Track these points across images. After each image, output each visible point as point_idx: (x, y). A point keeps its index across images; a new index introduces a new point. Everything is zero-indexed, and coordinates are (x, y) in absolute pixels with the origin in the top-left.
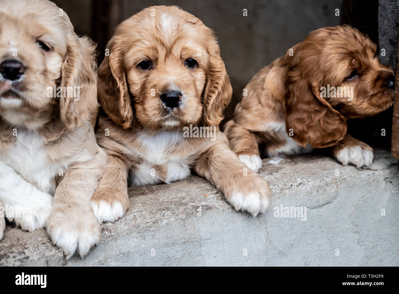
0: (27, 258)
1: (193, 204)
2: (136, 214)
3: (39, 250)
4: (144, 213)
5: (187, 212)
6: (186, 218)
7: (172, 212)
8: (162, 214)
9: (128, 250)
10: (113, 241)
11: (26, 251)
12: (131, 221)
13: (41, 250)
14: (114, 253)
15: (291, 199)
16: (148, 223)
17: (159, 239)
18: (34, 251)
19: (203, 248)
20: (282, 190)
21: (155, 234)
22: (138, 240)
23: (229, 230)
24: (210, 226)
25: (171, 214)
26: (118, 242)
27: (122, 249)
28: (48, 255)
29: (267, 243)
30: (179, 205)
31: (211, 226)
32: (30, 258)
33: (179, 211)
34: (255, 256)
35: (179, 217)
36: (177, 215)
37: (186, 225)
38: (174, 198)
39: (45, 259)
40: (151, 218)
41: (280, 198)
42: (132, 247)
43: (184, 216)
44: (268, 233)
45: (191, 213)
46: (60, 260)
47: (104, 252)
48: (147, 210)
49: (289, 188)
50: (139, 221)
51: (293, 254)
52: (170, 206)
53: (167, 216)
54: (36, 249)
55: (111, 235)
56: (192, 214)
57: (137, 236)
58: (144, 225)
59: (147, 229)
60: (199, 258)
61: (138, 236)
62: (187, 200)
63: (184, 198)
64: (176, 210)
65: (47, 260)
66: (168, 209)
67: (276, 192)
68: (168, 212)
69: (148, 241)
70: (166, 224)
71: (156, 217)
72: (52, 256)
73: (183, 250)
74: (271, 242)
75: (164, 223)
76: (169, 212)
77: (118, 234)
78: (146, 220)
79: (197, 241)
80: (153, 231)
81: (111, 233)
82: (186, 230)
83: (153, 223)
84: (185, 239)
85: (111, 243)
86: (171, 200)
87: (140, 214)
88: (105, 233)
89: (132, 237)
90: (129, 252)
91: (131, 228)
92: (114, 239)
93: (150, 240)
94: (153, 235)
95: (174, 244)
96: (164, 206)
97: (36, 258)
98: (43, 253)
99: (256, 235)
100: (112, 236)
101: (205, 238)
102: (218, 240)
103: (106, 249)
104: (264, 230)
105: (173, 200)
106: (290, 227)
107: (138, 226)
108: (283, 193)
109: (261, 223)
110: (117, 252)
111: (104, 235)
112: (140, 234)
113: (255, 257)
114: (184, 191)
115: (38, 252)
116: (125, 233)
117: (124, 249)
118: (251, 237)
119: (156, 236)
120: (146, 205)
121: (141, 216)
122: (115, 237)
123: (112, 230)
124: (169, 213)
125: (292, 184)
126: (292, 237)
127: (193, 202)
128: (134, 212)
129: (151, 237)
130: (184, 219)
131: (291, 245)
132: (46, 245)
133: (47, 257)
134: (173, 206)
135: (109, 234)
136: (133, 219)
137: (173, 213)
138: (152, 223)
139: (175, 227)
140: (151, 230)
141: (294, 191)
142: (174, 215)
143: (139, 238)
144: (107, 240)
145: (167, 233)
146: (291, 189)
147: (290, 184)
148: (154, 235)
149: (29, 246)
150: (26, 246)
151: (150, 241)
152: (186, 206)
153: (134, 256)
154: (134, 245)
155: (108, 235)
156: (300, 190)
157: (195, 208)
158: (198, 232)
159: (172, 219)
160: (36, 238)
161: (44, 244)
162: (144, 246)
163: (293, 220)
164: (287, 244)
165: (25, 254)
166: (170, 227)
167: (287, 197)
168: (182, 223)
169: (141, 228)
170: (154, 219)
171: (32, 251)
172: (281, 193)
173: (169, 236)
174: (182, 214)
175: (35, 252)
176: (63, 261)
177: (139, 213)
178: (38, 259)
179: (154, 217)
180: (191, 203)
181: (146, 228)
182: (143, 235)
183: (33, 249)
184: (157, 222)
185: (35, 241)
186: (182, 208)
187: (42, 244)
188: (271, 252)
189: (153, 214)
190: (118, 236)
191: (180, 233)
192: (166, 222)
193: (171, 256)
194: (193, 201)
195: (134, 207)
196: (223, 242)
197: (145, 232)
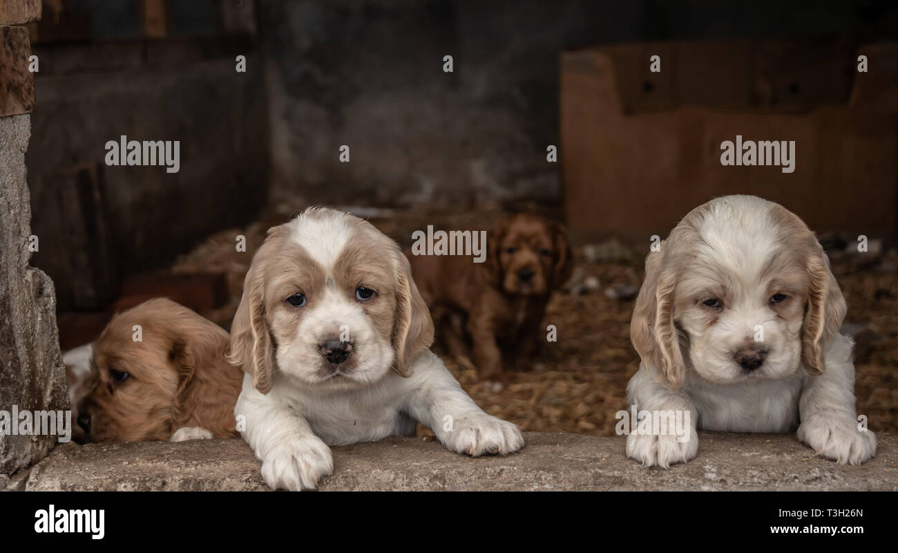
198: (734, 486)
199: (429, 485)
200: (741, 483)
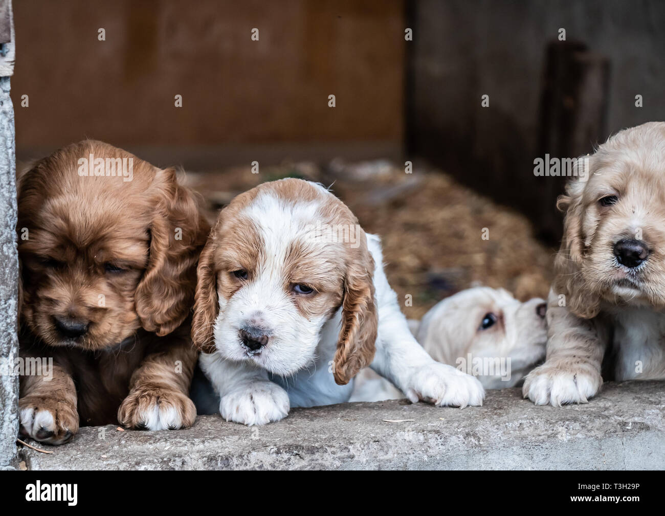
0: (352, 457)
1: (620, 418)
2: (523, 422)
3: (369, 449)
4: (536, 421)
5: (606, 428)
6: (603, 437)
7: (582, 424)
8: (565, 426)
10: (482, 454)
11: (350, 447)
12: (515, 430)
13: (372, 450)
16: (540, 435)
17: (557, 463)
18: (362, 449)
21: (550, 455)
22: (521, 459)
25: (580, 428)
26: (490, 457)
28: (381, 458)
30: (594, 417)
31: (645, 457)
32: (356, 458)
33: (594, 425)
35: (593, 433)
36: (589, 431)
37: (603, 448)
38: (591, 407)
39: (378, 463)
40: (546, 430)
43: (600, 435)
45: (612, 430)
48: (542, 418)
50: (527, 431)
52: (580, 417)
53: (573, 429)
54: (366, 448)
55: (480, 444)
56: (615, 432)
57: (519, 452)
58: (533, 438)
59: (538, 444)
61: (521, 452)
62: (611, 412)
63: (606, 409)
64: (588, 422)
65: (379, 465)
66: (575, 420)
68: (575, 424)
70: (569, 441)
71: (555, 429)
72: (387, 460)
75: (565, 439)
76: (578, 424)
77: (490, 445)
78: (538, 432)
80: (547, 449)
81: (479, 441)
82: (601, 456)
83: (549, 437)
85: (477, 457)
86: (585, 409)
87: (530, 423)
88: (470, 439)
89: (512, 453)
91: (511, 439)
92: (483, 450)
94: (547, 454)
96: (571, 416)
97: (364, 460)
98: (374, 455)
100: (480, 446)
105: (588, 409)
107: (523, 438)
111: (468, 443)
112: (524, 450)
114: (611, 400)
115: (368, 451)
116: (501, 445)
119: (551, 458)
120: (542, 411)
121: (531, 426)
122: (485, 449)
123: (482, 438)
124: (577, 426)
127: (620, 416)
128: (521, 419)
129: (543, 457)
130: (599, 438)
132: (379, 443)
133: (379, 461)
134: (585, 417)
135: (477, 443)
136: (517, 428)
137: (582, 427)
138: (546, 436)
139: (584, 448)
140: (544, 446)
142: (585, 430)
143: (523, 456)
144: (471, 451)
145: (570, 456)
148: (548, 456)
149: (356, 441)
150: (352, 441)
151: (540, 463)
152: (607, 419)
155: (475, 444)
157: (620, 425)
158: (622, 464)
159: (579, 436)
160: (367, 433)
161: (377, 441)
165: (349, 451)
166: (576, 447)
168: (596, 443)
169: (528, 441)
170: (552, 431)
171: (360, 449)
173: (572, 461)
174: (597, 429)
175: (363, 451)
177: (528, 421)
178: (367, 461)
179: (552, 428)
180: (616, 417)
181: (535, 442)
182: (530, 453)
183: (360, 447)
184: (554, 437)
185: (365, 437)
186: (598, 422)
187: (375, 441)
189: (551, 424)
190: (489, 448)
191: (592, 459)
192: (569, 437)
194: (621, 414)
195: (523, 412)
197: (533, 448)
199: (464, 443)
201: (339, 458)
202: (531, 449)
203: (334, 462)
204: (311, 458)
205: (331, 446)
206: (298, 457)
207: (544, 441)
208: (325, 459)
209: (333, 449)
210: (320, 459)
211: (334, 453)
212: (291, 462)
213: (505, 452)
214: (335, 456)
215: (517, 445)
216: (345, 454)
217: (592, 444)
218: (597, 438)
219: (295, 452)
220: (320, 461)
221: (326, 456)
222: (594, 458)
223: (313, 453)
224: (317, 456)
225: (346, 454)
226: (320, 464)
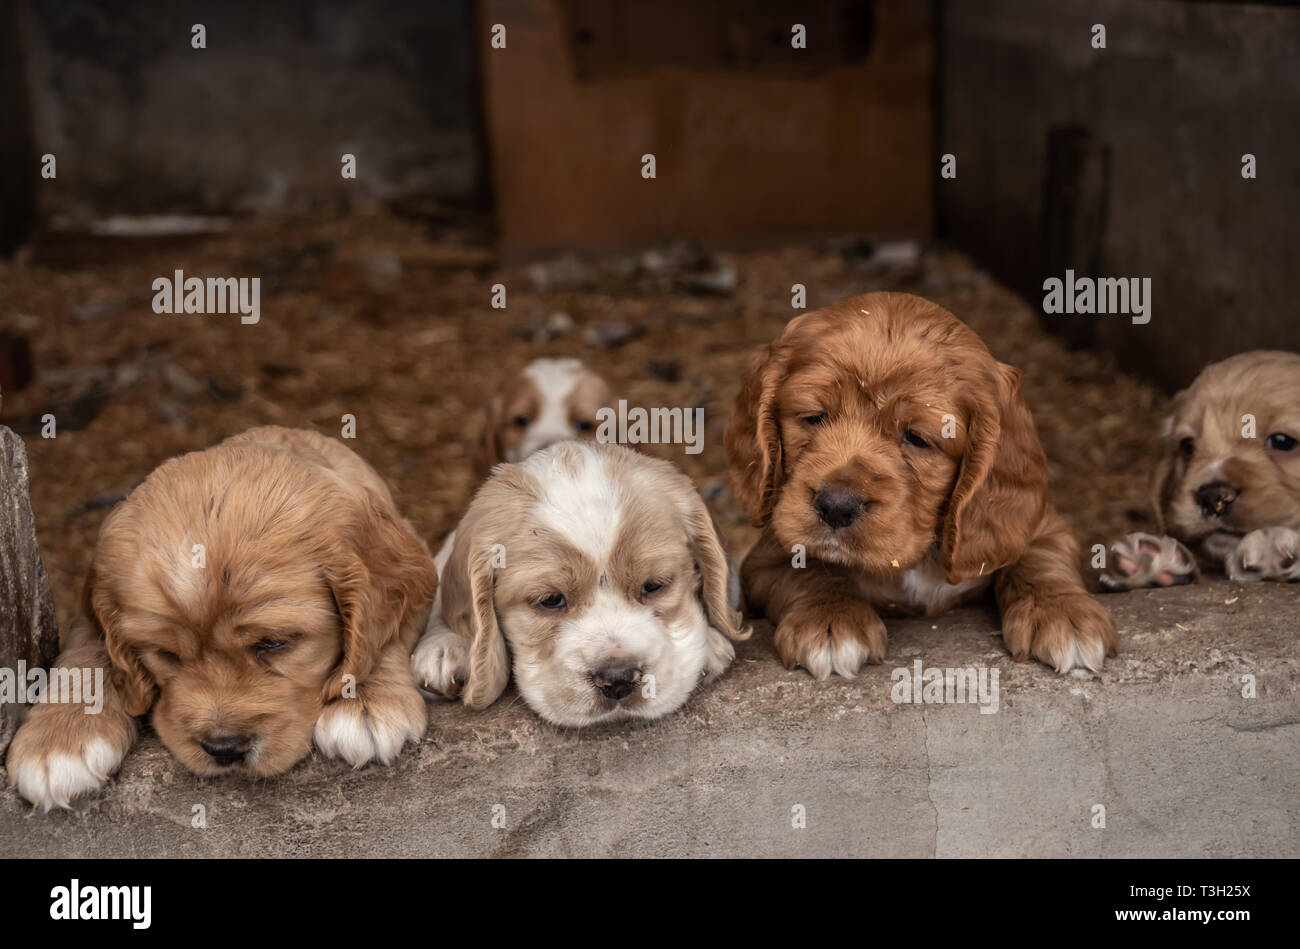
0: (514, 747)
3: (543, 733)
4: (801, 684)
6: (894, 710)
7: (866, 691)
8: (840, 694)
9: (742, 763)
10: (710, 738)
11: (513, 732)
12: (767, 698)
13: (547, 735)
14: (709, 765)
15: (1183, 701)
16: (800, 709)
17: (822, 750)
18: (531, 734)
19: (933, 785)
20: (1161, 674)
21: (813, 738)
22: (768, 745)
23: (1006, 751)
24: (955, 736)
25: (861, 697)
26: (722, 743)
27: (728, 758)
28: (559, 747)
29: (1108, 797)
31: (958, 737)
32: (520, 749)
33: (883, 692)
34: (1073, 822)
35: (879, 705)
36: (873, 702)
37: (893, 725)
39: (553, 755)
40: (813, 699)
41: (1150, 694)
42: (752, 758)
43: (890, 706)
44: (1111, 773)
46: (585, 762)
47: (688, 759)
49: (1182, 672)
50: (786, 700)
51: (1180, 832)
52: (865, 677)
53: (850, 699)
55: (708, 725)
57: (766, 735)
58: (791, 713)
59: (796, 723)
60: (924, 805)
61: (769, 736)
64: (874, 687)
66: (856, 683)
67: (1146, 678)
68: (855, 691)
69: (794, 751)
70: (842, 717)
72: (567, 750)
73: (881, 782)
74: (1117, 794)
75: (836, 715)
77: (724, 726)
79: (919, 768)
80: (809, 730)
81: (707, 720)
82: (890, 738)
83: (813, 711)
84: (887, 758)
85: (704, 744)
89: (755, 736)
90: (744, 769)
92: (713, 734)
93: (798, 748)
94: (808, 738)
95: (857, 766)
97: (534, 750)
98: (549, 742)
99: (1078, 772)
100: (708, 726)
101: (940, 763)
102: (974, 771)
103: (692, 754)
104: (1102, 764)
106: (1175, 768)
108: (1163, 683)
109: (1093, 747)
110: (717, 765)
111: (691, 722)
112: (774, 733)
113: (1072, 824)
117: (733, 760)
118: (1066, 777)
119: (815, 743)
121: (793, 691)
122: (714, 731)
125: (1194, 663)
126: (1179, 791)
128: (782, 680)
129: (803, 742)
130: (889, 712)
131: (1175, 810)
133: (557, 751)
135: (703, 722)
136: (772, 695)
137: (864, 695)
138: (810, 710)
139: (864, 727)
140: (804, 726)
141: (1193, 681)
142: (868, 701)
143: (772, 739)
144: (694, 735)
145: (843, 740)
146: (1185, 675)
147: (1189, 663)
148: (810, 740)
149: (524, 722)
151: (798, 751)
153: (758, 778)
154: (758, 753)
155: (701, 724)
156: (1212, 680)
158: (923, 747)
159: (858, 709)
162: (782, 759)
163: (1184, 751)
164: (1165, 807)
165: (510, 737)
166: (852, 726)
167: (1172, 693)
168: (883, 720)
170: (820, 701)
172: (1157, 680)
173: (846, 746)
174: (887, 698)
176: (591, 765)
177: (789, 683)
178: (537, 752)
181: (791, 719)
182: (784, 736)
184: (821, 712)
188: (1117, 818)
190: (722, 730)
191: (876, 742)
192: (842, 711)
193: (848, 791)
196: (987, 777)
197: (788, 729)
198: (1114, 685)
200: (1122, 681)
201: (495, 748)
202: (786, 730)
203: (487, 754)
204: (451, 749)
205: (483, 730)
206: (434, 747)
207: (804, 718)
208: (474, 749)
209: (486, 735)
210: (465, 749)
211: (485, 741)
212: (422, 755)
213: (745, 738)
214: (489, 745)
215: (763, 725)
216: (503, 742)
217: (877, 721)
218: (884, 713)
219: (429, 739)
220: (465, 753)
221: (476, 746)
222: (881, 742)
223: (456, 742)
224: (462, 745)
225: (505, 742)
226: (463, 757)
